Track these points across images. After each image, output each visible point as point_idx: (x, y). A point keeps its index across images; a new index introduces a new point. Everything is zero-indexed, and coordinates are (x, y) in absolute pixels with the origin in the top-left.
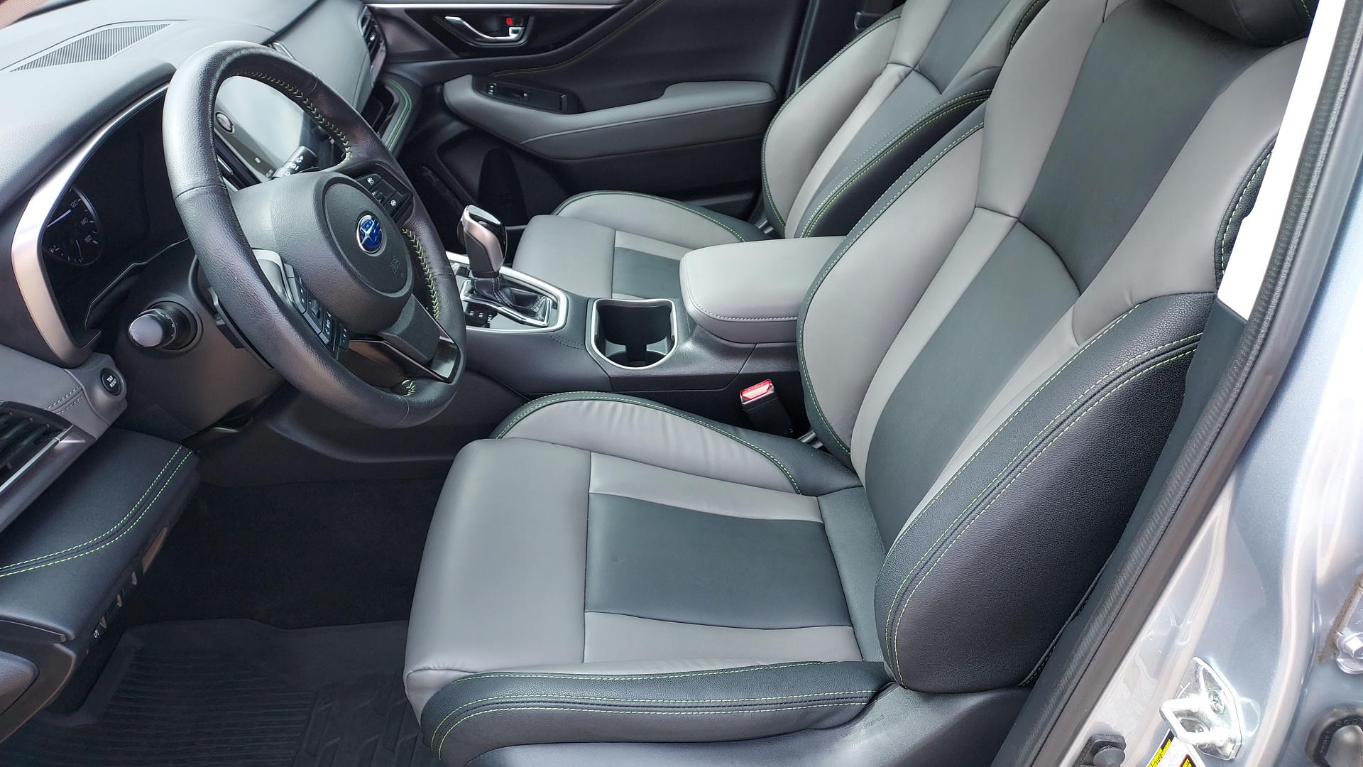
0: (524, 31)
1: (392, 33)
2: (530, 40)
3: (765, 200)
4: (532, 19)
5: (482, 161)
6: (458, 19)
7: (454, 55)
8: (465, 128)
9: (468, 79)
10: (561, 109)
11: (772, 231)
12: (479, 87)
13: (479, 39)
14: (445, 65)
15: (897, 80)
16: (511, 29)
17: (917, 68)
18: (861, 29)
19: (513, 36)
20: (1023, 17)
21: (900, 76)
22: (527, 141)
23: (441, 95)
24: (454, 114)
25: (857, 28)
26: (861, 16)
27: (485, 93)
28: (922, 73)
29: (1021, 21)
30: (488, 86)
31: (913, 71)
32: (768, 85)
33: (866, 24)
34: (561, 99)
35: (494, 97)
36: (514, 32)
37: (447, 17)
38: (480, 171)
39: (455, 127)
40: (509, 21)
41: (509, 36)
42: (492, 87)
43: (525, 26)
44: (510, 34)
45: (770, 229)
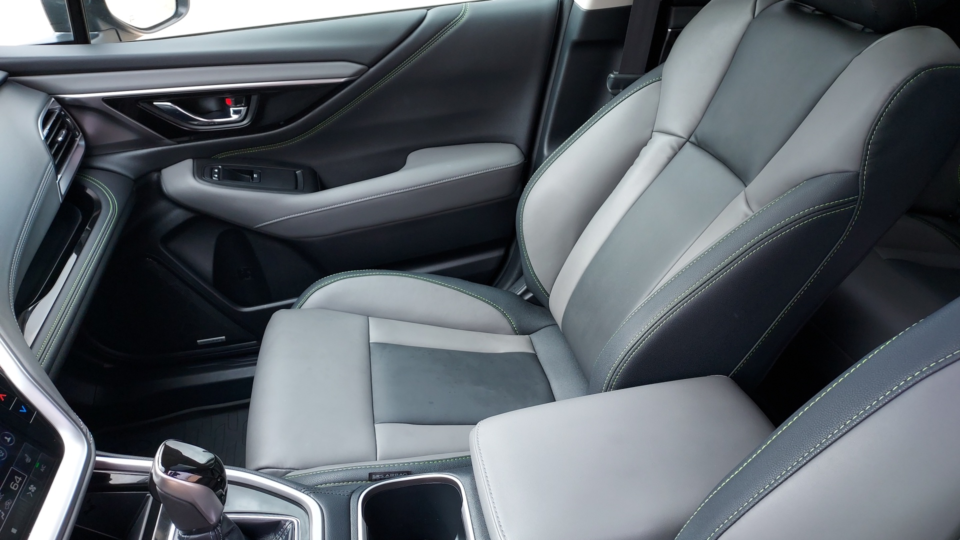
0: (248, 110)
1: (90, 123)
2: (254, 122)
3: (524, 266)
4: (254, 98)
5: (213, 242)
6: (169, 104)
7: (167, 141)
8: (189, 215)
9: (188, 164)
10: (296, 188)
11: (532, 296)
12: (201, 173)
13: (196, 123)
14: (159, 152)
15: (669, 152)
16: (231, 109)
17: (692, 139)
18: (615, 91)
19: (234, 117)
20: (884, 111)
21: (672, 148)
22: (262, 224)
23: (158, 184)
24: (176, 203)
25: (610, 90)
26: (615, 78)
27: (209, 179)
28: (701, 146)
29: (882, 116)
30: (212, 169)
31: (688, 142)
32: (514, 146)
33: (621, 86)
34: (296, 174)
35: (219, 183)
36: (236, 112)
37: (154, 103)
38: (212, 255)
39: (177, 216)
40: (229, 101)
41: (231, 117)
42: (216, 170)
43: (248, 105)
44: (232, 115)
45: (530, 295)
